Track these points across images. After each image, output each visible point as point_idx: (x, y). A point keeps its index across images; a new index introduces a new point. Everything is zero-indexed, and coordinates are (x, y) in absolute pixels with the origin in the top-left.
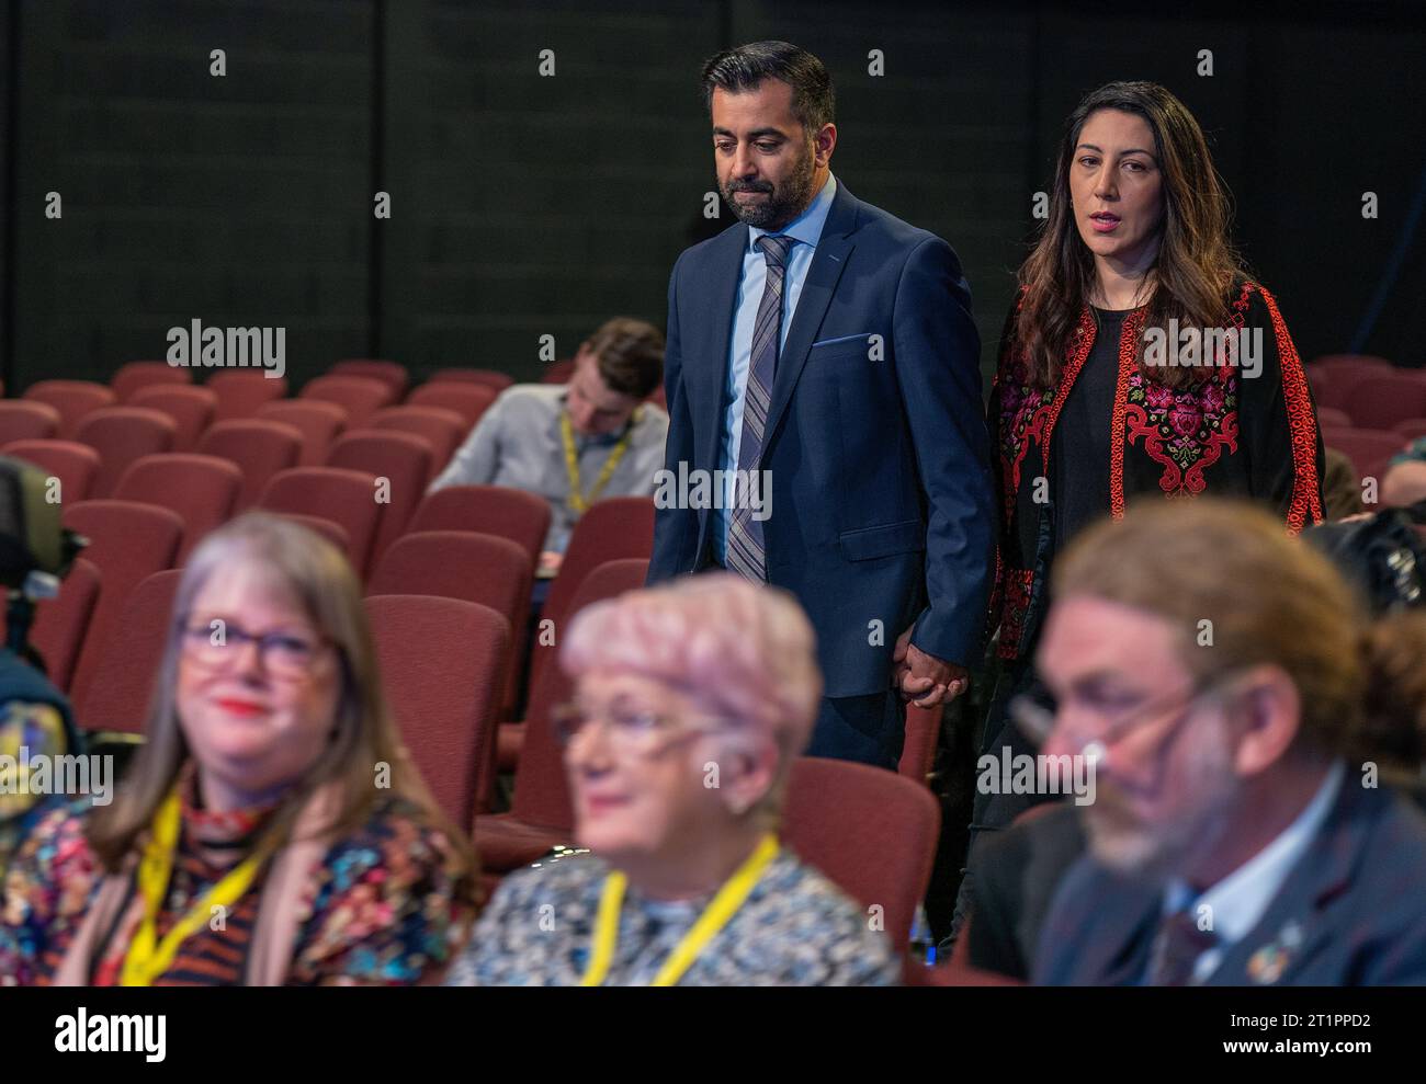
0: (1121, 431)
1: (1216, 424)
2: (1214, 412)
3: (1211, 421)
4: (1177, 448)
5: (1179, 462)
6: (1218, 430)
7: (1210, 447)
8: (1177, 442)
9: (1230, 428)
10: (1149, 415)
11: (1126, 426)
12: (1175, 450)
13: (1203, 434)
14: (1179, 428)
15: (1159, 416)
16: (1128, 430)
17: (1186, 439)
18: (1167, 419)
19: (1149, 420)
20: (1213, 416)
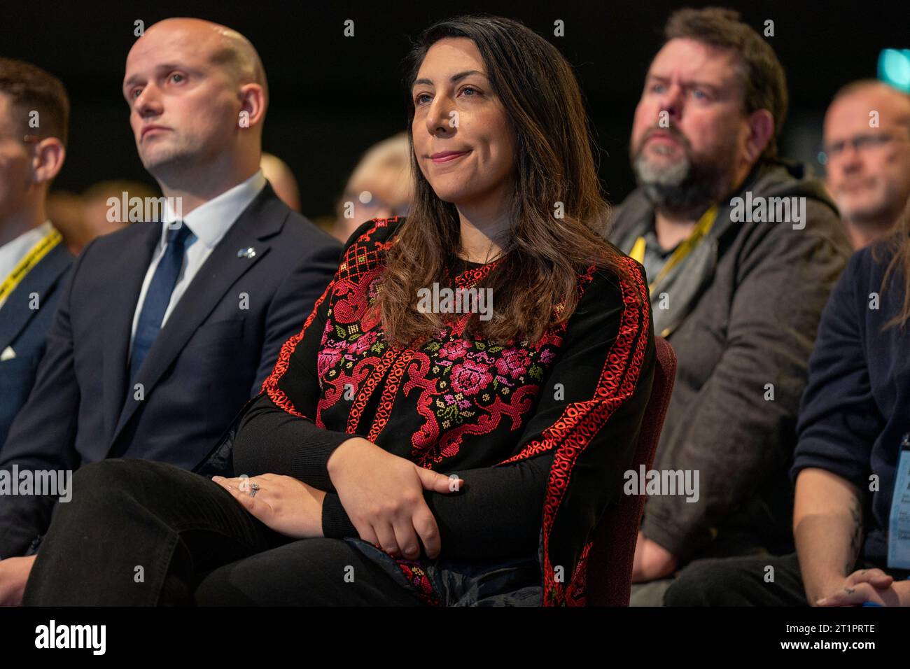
0: (398, 377)
1: (506, 391)
2: (508, 376)
3: (501, 385)
4: (446, 403)
5: (442, 419)
6: (506, 399)
7: (488, 413)
8: (448, 397)
9: (521, 402)
10: (433, 365)
11: (406, 373)
12: (443, 406)
13: (486, 397)
14: (456, 383)
15: (443, 368)
16: (406, 378)
17: (459, 396)
18: (450, 373)
19: (431, 370)
20: (504, 381)
